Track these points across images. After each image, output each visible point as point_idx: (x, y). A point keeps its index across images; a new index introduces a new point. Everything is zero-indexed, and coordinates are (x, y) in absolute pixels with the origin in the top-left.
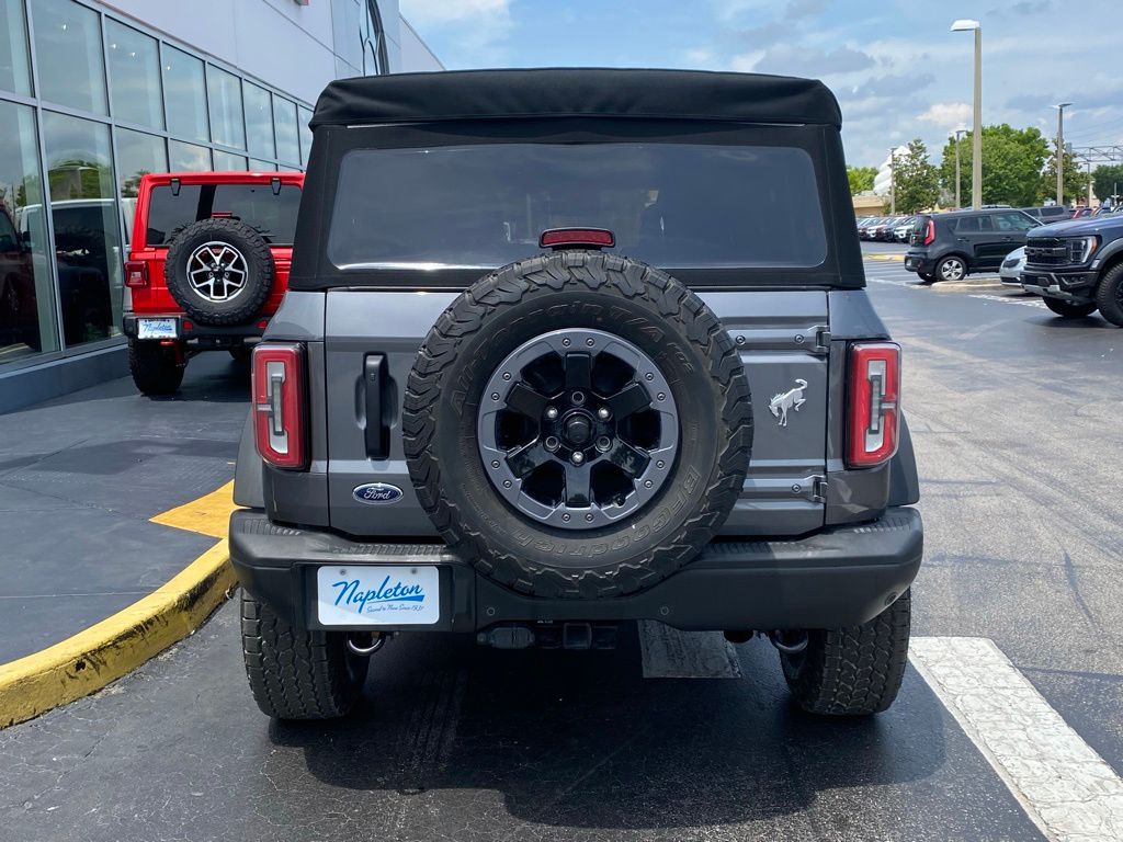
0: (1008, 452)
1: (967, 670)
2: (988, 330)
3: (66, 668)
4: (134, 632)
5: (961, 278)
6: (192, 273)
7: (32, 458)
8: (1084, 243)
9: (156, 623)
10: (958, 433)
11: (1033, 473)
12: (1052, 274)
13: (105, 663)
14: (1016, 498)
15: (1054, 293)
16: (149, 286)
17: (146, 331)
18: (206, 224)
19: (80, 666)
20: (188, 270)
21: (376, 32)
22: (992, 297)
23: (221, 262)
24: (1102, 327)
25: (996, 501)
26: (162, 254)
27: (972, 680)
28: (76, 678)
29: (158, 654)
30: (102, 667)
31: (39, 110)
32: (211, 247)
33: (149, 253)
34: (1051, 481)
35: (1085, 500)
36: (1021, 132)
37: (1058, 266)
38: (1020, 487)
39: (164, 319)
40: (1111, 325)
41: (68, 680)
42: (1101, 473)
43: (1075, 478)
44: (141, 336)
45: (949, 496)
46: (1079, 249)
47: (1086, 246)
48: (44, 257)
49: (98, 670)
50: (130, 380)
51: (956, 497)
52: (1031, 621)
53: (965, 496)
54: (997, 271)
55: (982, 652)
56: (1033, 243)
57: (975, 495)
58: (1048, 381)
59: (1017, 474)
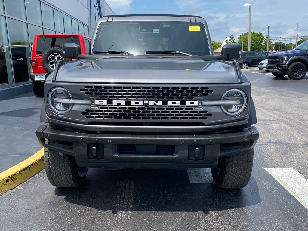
0: (275, 112)
1: (292, 180)
2: (259, 80)
3: (2, 181)
4: (26, 169)
5: (247, 68)
6: (49, 62)
7: (3, 113)
8: (284, 58)
9: (34, 165)
10: (260, 107)
11: (285, 117)
12: (275, 66)
13: (16, 179)
14: (283, 125)
15: (276, 71)
16: (37, 66)
17: (37, 78)
18: (53, 48)
19: (7, 180)
20: (48, 61)
21: (98, 4)
22: (256, 73)
23: (57, 59)
24: (288, 80)
25: (278, 125)
26: (41, 57)
27: (295, 184)
28: (6, 184)
29: (35, 175)
30: (15, 180)
31: (6, 17)
32: (54, 55)
33: (37, 57)
34: (291, 120)
35: (303, 125)
36: (257, 34)
37: (277, 64)
38: (283, 121)
39: (41, 75)
40: (290, 79)
41: (3, 185)
42: (304, 117)
43: (297, 119)
44: (35, 80)
45: (264, 124)
46: (283, 59)
47: (285, 59)
48: (9, 59)
49: (14, 182)
50: (33, 93)
51: (266, 124)
52: (304, 163)
53: (269, 124)
54: (258, 66)
55: (294, 173)
56: (270, 58)
57: (271, 124)
58: (279, 93)
59: (281, 118)
